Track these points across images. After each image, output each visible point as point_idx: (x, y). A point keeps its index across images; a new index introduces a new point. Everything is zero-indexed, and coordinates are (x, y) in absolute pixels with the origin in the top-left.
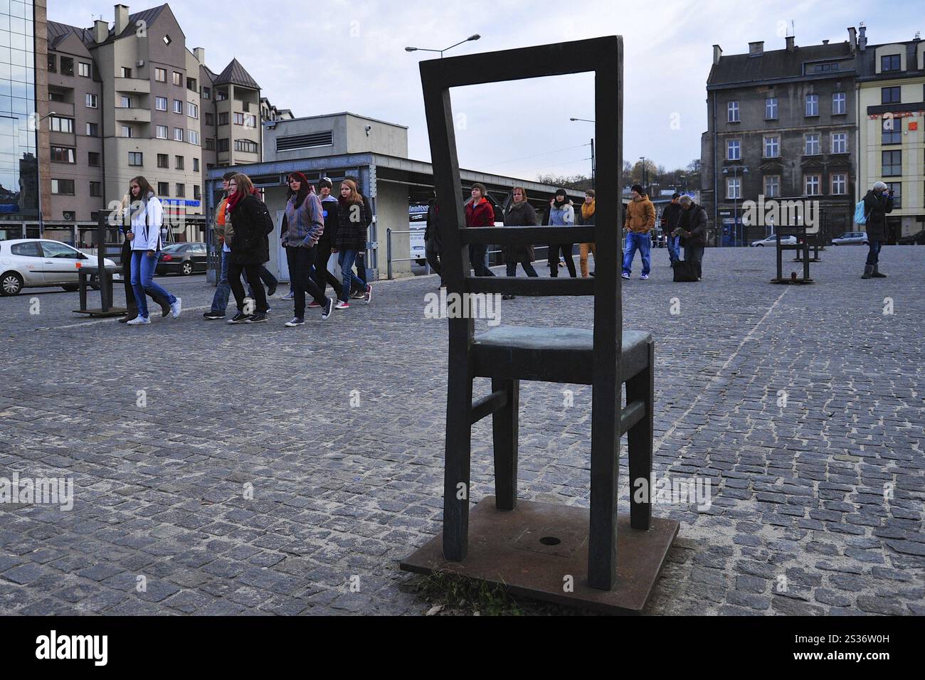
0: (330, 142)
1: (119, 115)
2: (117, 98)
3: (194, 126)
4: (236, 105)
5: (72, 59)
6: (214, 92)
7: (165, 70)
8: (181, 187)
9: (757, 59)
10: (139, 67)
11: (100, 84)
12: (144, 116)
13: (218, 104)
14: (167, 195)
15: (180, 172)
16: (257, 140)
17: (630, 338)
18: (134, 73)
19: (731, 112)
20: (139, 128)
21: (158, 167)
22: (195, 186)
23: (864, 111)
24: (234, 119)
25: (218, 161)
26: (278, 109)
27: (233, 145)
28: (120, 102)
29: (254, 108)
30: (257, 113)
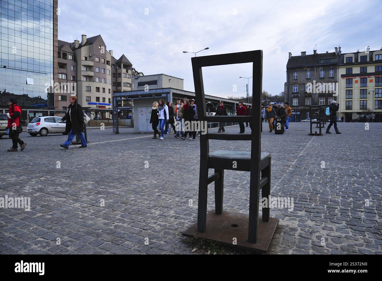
0: (156, 84)
1: (83, 73)
2: (82, 67)
3: (109, 78)
4: (124, 70)
5: (67, 53)
6: (116, 66)
7: (99, 58)
8: (104, 99)
9: (304, 57)
10: (90, 57)
11: (76, 62)
12: (91, 74)
13: (117, 70)
14: (99, 101)
15: (104, 93)
16: (131, 83)
17: (263, 155)
18: (88, 59)
19: (295, 76)
20: (90, 78)
21: (96, 91)
22: (109, 99)
23: (340, 76)
24: (123, 75)
25: (117, 90)
26: (138, 72)
27: (122, 84)
28: (83, 69)
29: (130, 72)
30: (131, 74)
